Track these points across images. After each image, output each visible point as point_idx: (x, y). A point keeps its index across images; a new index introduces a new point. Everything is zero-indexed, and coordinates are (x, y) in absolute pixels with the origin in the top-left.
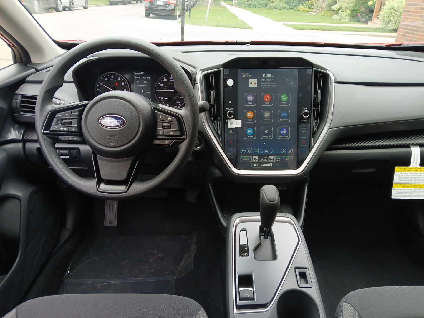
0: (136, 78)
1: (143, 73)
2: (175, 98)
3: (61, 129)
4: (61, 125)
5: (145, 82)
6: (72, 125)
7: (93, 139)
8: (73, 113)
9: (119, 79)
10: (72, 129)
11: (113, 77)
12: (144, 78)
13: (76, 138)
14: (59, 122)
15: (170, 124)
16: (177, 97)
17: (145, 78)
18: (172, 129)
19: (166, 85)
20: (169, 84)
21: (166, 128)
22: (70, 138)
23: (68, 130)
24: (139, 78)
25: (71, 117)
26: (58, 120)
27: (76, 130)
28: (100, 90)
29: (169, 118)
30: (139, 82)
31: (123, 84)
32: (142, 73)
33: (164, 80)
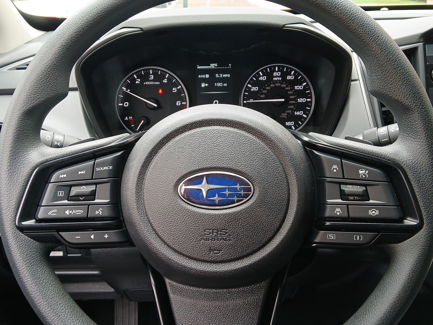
0: (199, 76)
1: (216, 65)
2: (284, 114)
3: (67, 212)
4: (66, 202)
5: (219, 85)
6: (96, 201)
7: (162, 240)
8: (98, 169)
9: (165, 81)
10: (97, 212)
11: (152, 77)
12: (217, 76)
13: (106, 236)
14: (61, 194)
15: (364, 188)
16: (287, 113)
17: (219, 75)
18: (371, 201)
19: (265, 89)
20: (272, 85)
21: (352, 198)
22: (92, 237)
23: (85, 215)
24: (207, 76)
25: (92, 179)
26: (59, 188)
27: (107, 214)
28: (126, 104)
29: (360, 172)
30: (207, 85)
31: (175, 90)
32: (213, 66)
33: (261, 79)
